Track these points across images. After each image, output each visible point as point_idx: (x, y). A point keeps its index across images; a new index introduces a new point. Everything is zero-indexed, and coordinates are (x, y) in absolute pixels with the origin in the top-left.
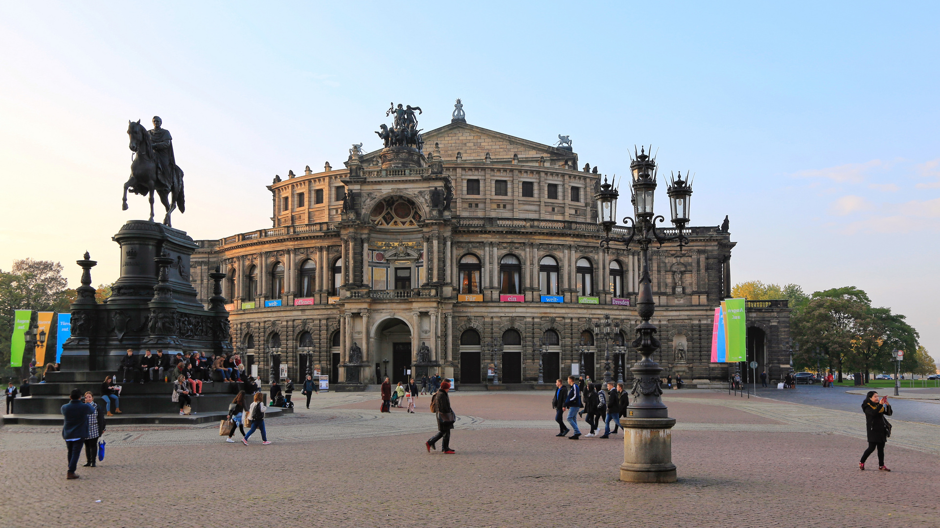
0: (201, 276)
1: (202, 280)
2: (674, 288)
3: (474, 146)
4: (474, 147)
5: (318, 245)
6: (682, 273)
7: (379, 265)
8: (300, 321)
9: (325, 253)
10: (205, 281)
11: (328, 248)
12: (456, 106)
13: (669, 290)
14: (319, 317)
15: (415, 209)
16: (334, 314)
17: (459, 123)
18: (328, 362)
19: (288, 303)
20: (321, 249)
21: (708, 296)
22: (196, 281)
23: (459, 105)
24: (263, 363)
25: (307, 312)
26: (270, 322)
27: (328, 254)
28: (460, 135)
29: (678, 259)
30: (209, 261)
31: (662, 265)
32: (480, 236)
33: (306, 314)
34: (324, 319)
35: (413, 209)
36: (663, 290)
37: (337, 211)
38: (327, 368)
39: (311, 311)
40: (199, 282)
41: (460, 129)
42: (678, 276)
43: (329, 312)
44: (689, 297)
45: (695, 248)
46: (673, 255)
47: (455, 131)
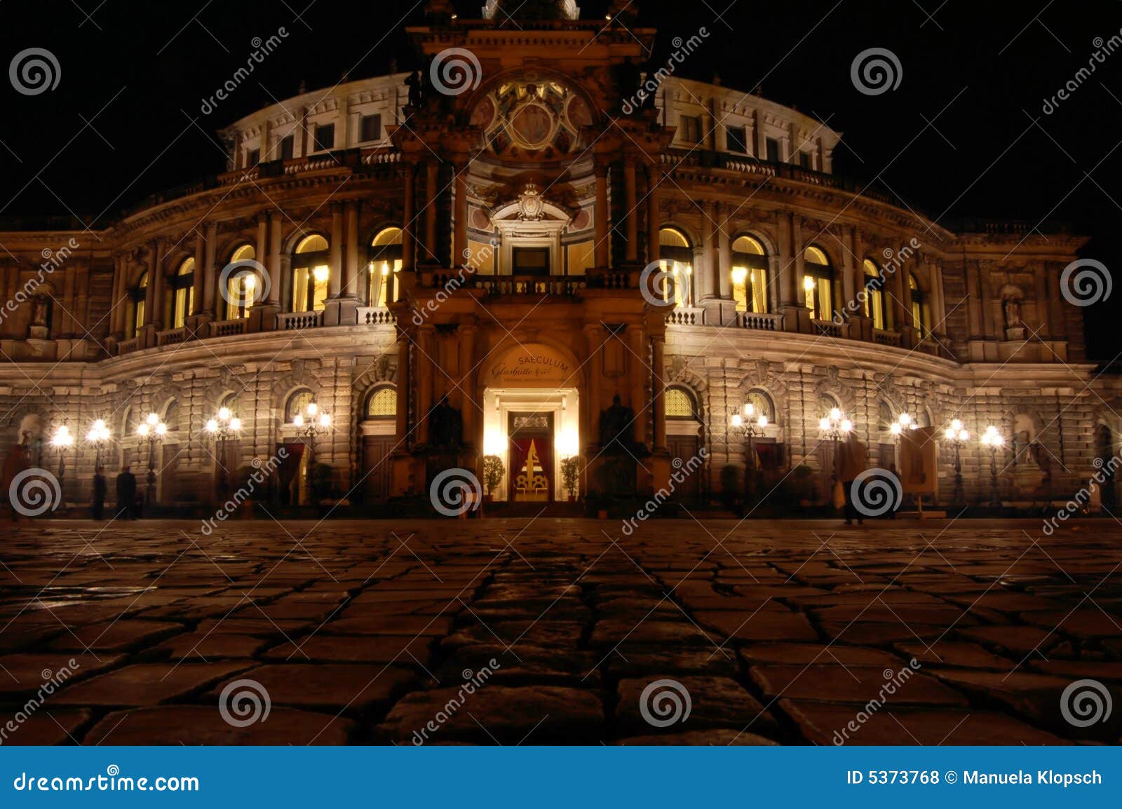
0: (74, 288)
1: (75, 295)
2: (1006, 327)
5: (337, 197)
7: (480, 236)
8: (289, 365)
9: (352, 215)
10: (82, 297)
11: (359, 205)
13: (999, 333)
14: (336, 353)
15: (560, 122)
18: (354, 456)
20: (343, 206)
21: (1067, 346)
22: (63, 295)
24: (198, 460)
25: (307, 344)
26: (219, 371)
27: (359, 218)
29: (1012, 276)
30: (91, 256)
31: (984, 286)
32: (694, 187)
35: (555, 121)
36: (988, 333)
38: (351, 468)
39: (316, 341)
40: (68, 299)
42: (1011, 308)
44: (1034, 346)
45: (1040, 257)
46: (1002, 269)
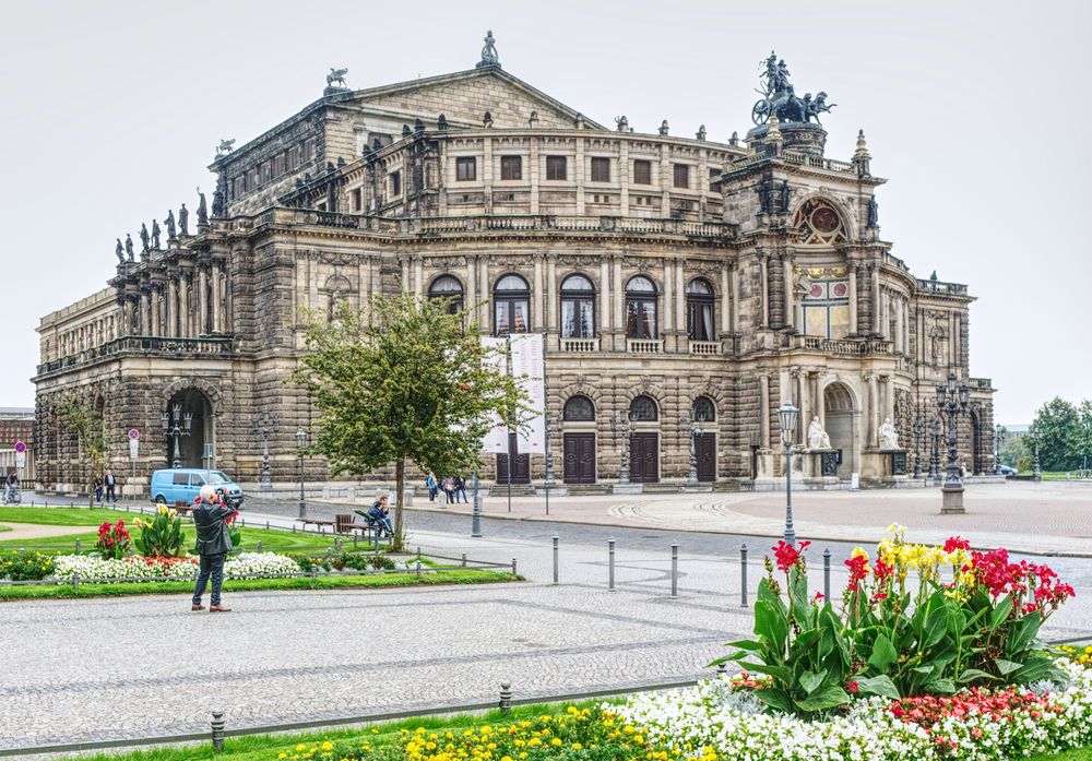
3: (510, 109)
4: (509, 112)
5: (670, 255)
6: (942, 338)
8: (638, 378)
9: (680, 270)
11: (685, 263)
12: (486, 40)
13: (930, 360)
14: (676, 373)
16: (699, 369)
17: (489, 70)
19: (614, 346)
20: (675, 262)
21: (962, 370)
22: (358, 291)
23: (490, 42)
25: (654, 365)
26: (572, 378)
28: (490, 87)
29: (937, 321)
31: (926, 327)
33: (652, 367)
34: (684, 377)
36: (926, 359)
37: (597, 198)
39: (661, 363)
41: (491, 78)
42: (937, 343)
43: (692, 366)
44: (945, 370)
46: (933, 316)
47: (484, 80)
